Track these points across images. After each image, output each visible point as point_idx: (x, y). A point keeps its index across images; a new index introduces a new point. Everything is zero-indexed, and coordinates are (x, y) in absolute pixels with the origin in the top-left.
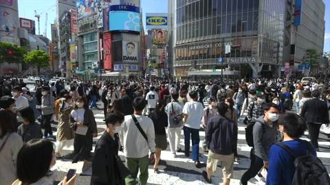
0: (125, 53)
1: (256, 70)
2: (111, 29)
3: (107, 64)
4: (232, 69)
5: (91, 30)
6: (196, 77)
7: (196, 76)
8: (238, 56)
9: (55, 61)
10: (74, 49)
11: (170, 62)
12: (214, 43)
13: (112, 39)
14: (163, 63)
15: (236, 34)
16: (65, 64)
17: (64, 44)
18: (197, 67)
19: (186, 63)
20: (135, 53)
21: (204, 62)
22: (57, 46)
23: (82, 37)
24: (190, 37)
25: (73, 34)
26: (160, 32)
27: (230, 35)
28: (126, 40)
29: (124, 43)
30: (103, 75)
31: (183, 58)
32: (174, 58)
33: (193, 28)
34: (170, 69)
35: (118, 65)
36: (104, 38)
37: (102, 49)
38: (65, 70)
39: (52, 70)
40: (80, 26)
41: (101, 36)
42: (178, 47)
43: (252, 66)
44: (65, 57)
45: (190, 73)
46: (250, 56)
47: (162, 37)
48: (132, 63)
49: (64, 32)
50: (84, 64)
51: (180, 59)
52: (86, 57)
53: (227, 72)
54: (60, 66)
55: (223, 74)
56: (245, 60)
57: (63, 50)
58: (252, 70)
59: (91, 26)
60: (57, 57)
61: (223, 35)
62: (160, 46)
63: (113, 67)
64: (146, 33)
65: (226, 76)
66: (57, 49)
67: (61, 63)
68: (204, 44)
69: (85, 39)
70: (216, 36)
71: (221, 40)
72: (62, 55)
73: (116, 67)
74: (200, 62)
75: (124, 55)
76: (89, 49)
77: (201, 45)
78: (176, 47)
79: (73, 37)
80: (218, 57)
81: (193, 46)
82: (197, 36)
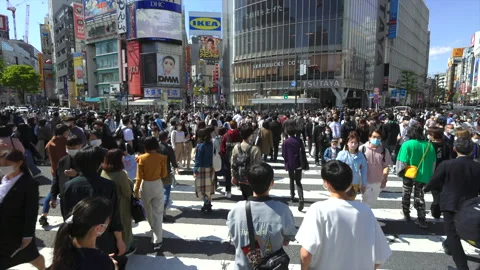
0: (160, 72)
1: (341, 97)
2: (139, 36)
3: (134, 87)
4: (308, 96)
5: (107, 37)
6: (263, 107)
7: (262, 105)
8: (317, 78)
9: (47, 82)
10: (79, 64)
11: (227, 84)
12: (286, 60)
13: (141, 51)
14: (216, 87)
15: (315, 48)
16: (66, 86)
17: (64, 57)
18: (263, 93)
19: (248, 87)
20: (175, 72)
21: (273, 85)
22: (51, 58)
23: (92, 46)
24: (254, 51)
25: (77, 40)
26: (210, 40)
27: (307, 49)
28: (162, 51)
29: (160, 57)
30: (130, 103)
31: (245, 81)
32: (232, 80)
33: (259, 39)
34: (226, 95)
35: (149, 89)
36: (129, 48)
37: (125, 65)
38: (66, 96)
39: (43, 95)
40: (89, 29)
41: (124, 46)
42: (237, 64)
43: (334, 91)
44: (65, 77)
45: (255, 102)
46: (332, 78)
47: (213, 48)
48: (172, 87)
49: (63, 37)
50: (97, 87)
51: (241, 81)
52: (100, 77)
53: (303, 100)
54: (56, 91)
55: (298, 102)
56: (326, 84)
57: (61, 65)
58: (335, 97)
59: (108, 29)
60: (51, 76)
61: (297, 50)
62: (211, 61)
63: (142, 92)
64: (190, 42)
65: (301, 104)
66: (50, 63)
67: (59, 85)
68: (273, 61)
69: (97, 50)
70: (289, 51)
71: (295, 56)
72: (59, 73)
73: (148, 92)
74: (268, 86)
75: (159, 74)
76: (105, 64)
77: (268, 62)
78: (235, 65)
79: (79, 46)
80: (291, 78)
81: (258, 63)
82: (264, 50)
